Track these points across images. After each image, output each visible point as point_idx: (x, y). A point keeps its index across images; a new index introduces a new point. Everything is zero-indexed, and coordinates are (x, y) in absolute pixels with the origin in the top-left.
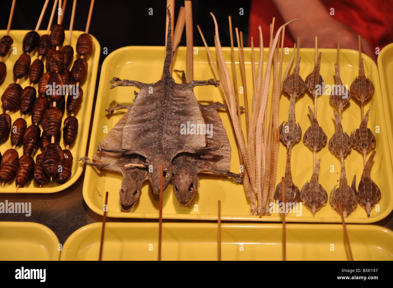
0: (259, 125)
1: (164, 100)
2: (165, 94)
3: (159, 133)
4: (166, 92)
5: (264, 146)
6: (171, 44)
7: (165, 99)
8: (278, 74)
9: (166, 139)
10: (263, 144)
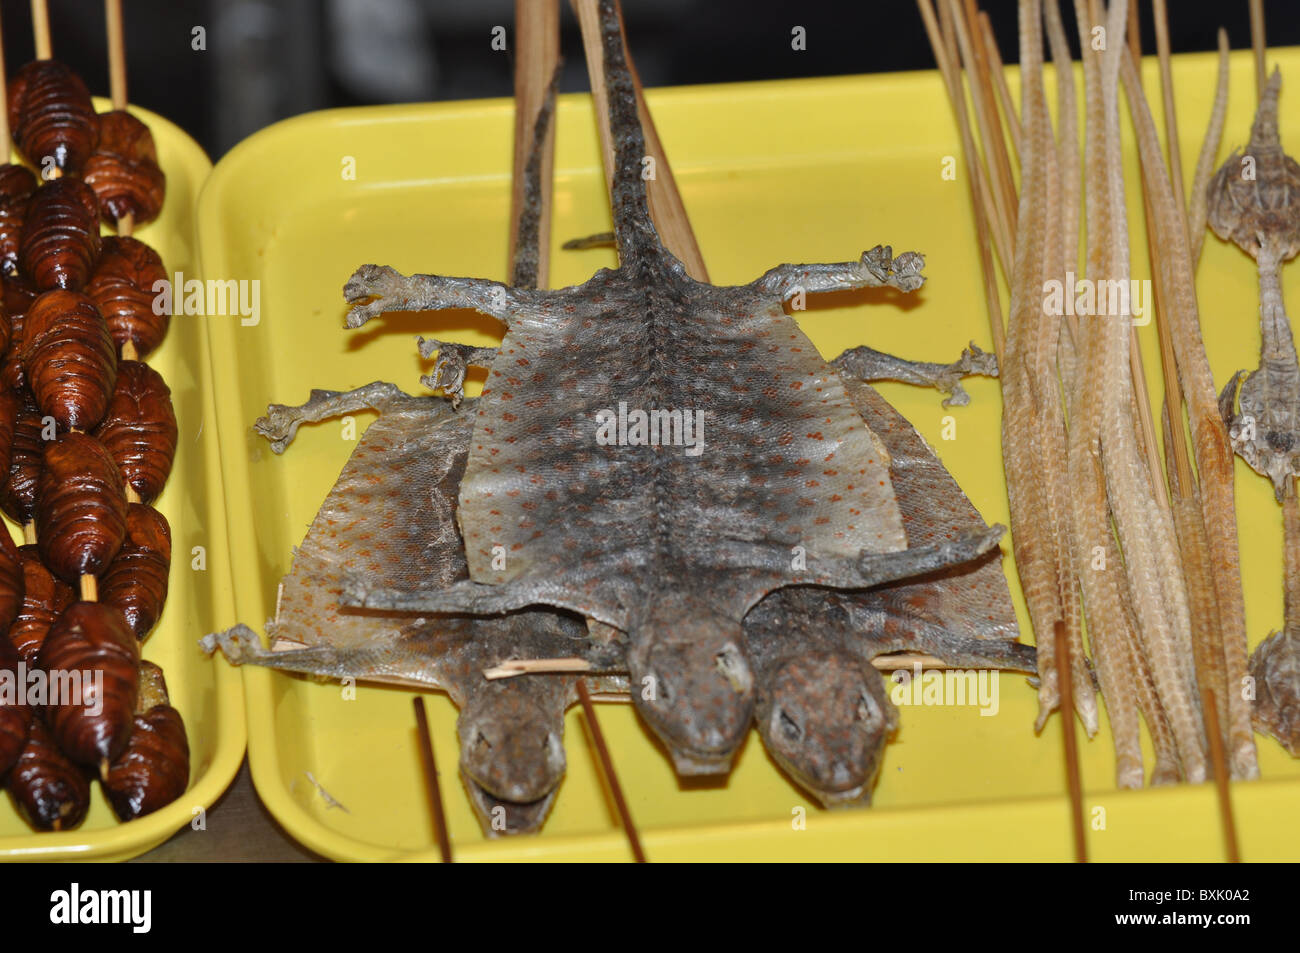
0: (1113, 412)
1: (652, 353)
2: (651, 327)
3: (657, 502)
4: (650, 316)
5: (1160, 507)
6: (635, 101)
7: (651, 347)
8: (1165, 159)
9: (693, 529)
10: (1152, 503)
